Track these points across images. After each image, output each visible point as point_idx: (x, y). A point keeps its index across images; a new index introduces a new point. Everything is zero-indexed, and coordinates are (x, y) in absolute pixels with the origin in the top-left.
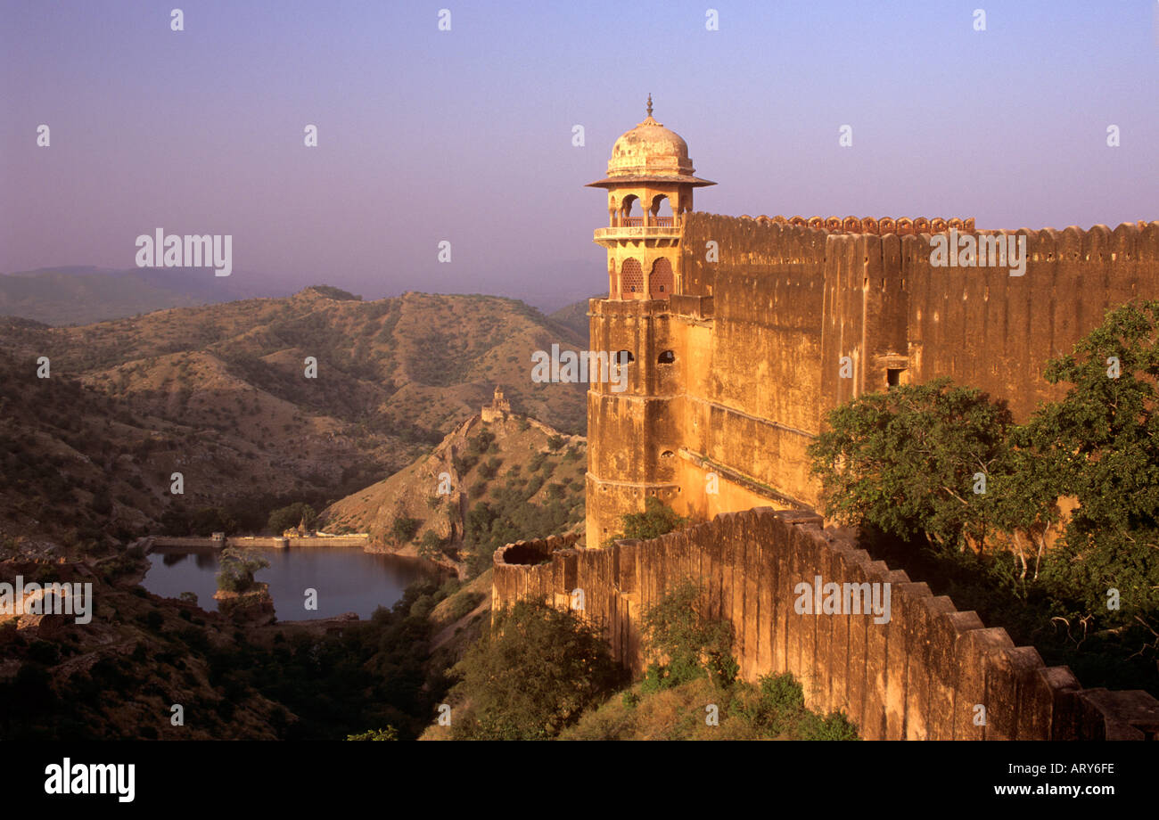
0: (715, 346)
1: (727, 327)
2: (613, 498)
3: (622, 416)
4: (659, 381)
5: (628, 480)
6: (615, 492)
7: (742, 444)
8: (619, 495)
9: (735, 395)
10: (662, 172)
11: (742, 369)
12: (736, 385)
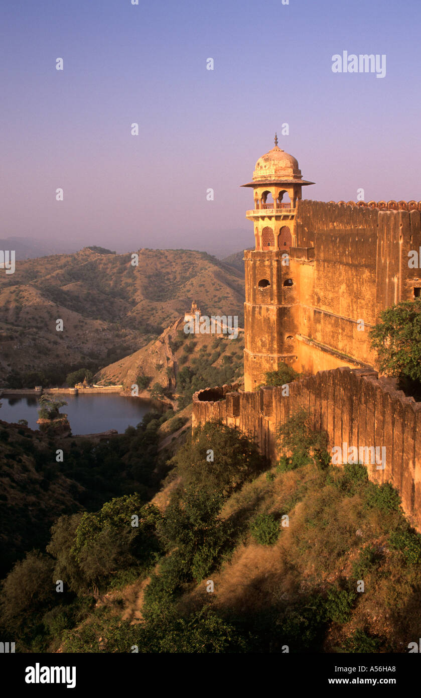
0: (316, 276)
1: (322, 265)
2: (260, 363)
3: (264, 316)
4: (285, 296)
5: (268, 353)
6: (260, 359)
7: (332, 331)
8: (263, 361)
9: (327, 304)
10: (284, 178)
11: (331, 288)
12: (328, 297)
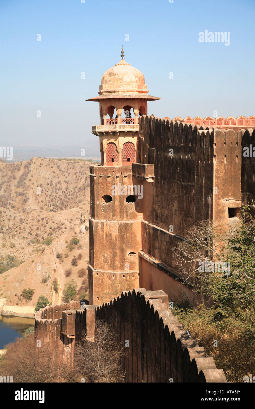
0: (155, 193)
1: (160, 182)
2: (102, 279)
3: (106, 233)
4: (127, 212)
5: (110, 269)
6: (102, 276)
7: (167, 249)
8: (105, 278)
9: (164, 221)
10: (128, 93)
11: (166, 206)
12: (164, 215)
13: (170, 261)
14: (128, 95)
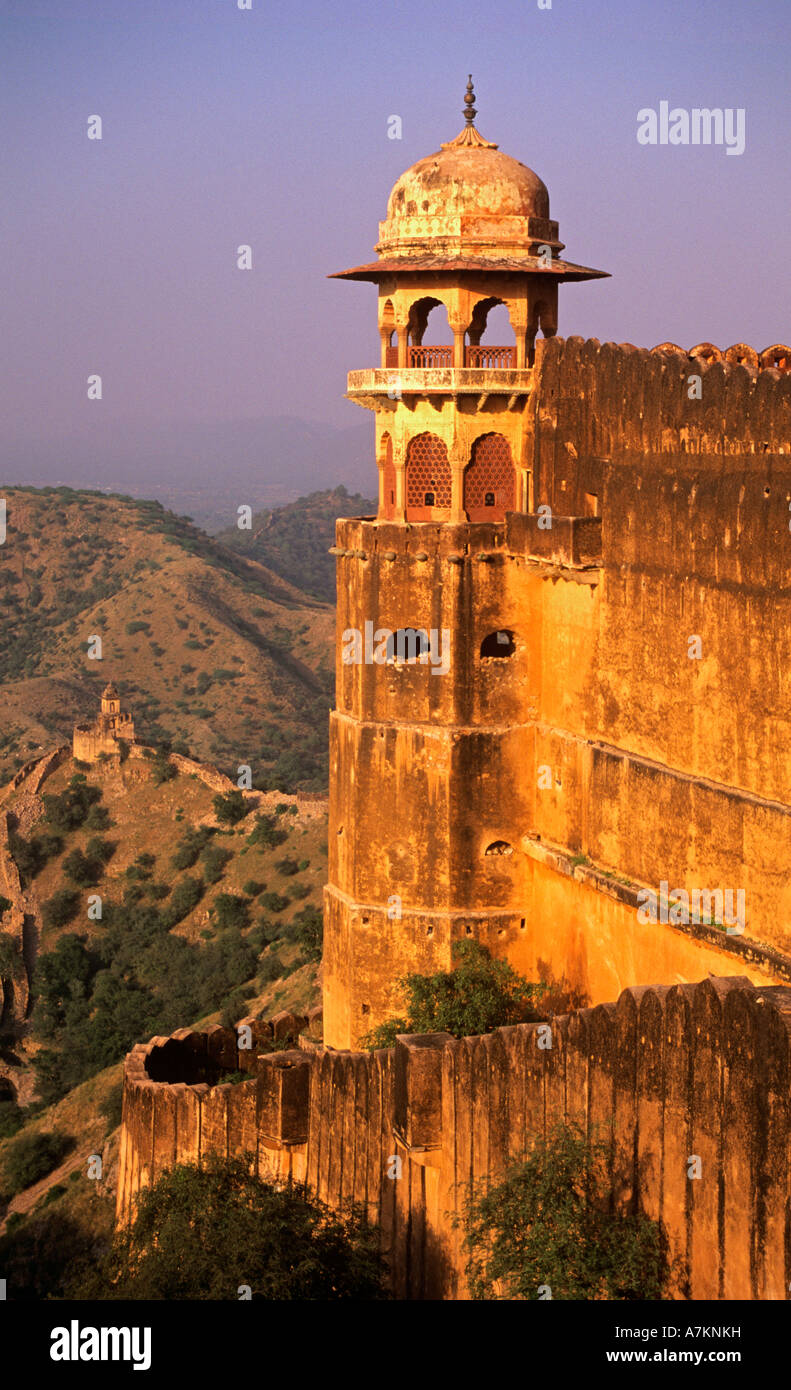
0: (603, 623)
1: (629, 584)
2: (383, 940)
3: (404, 767)
4: (483, 694)
5: (415, 903)
6: (387, 927)
7: (661, 830)
8: (396, 934)
9: (646, 728)
10: (494, 251)
11: (661, 671)
12: (648, 705)
13: (676, 874)
14: (494, 259)
